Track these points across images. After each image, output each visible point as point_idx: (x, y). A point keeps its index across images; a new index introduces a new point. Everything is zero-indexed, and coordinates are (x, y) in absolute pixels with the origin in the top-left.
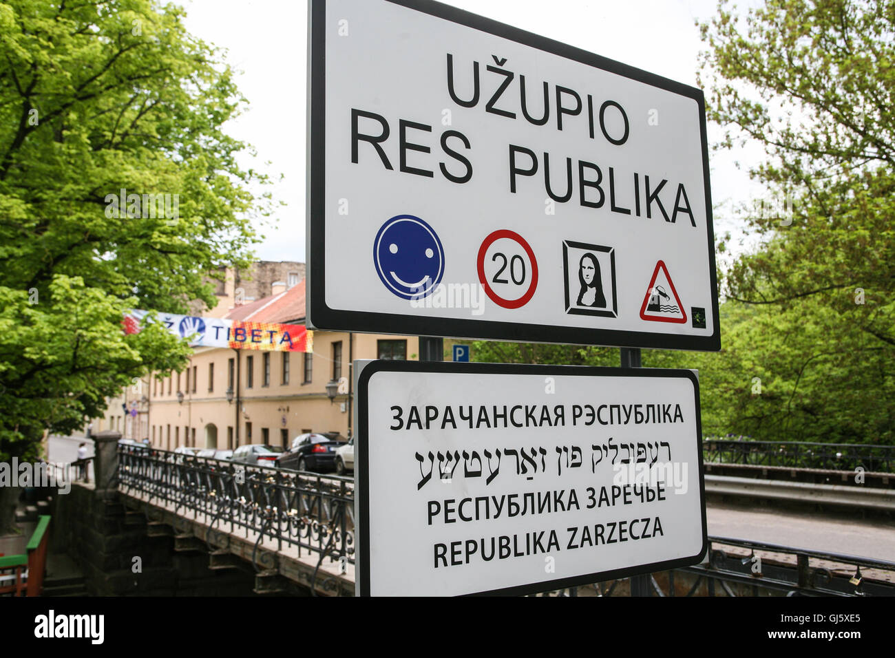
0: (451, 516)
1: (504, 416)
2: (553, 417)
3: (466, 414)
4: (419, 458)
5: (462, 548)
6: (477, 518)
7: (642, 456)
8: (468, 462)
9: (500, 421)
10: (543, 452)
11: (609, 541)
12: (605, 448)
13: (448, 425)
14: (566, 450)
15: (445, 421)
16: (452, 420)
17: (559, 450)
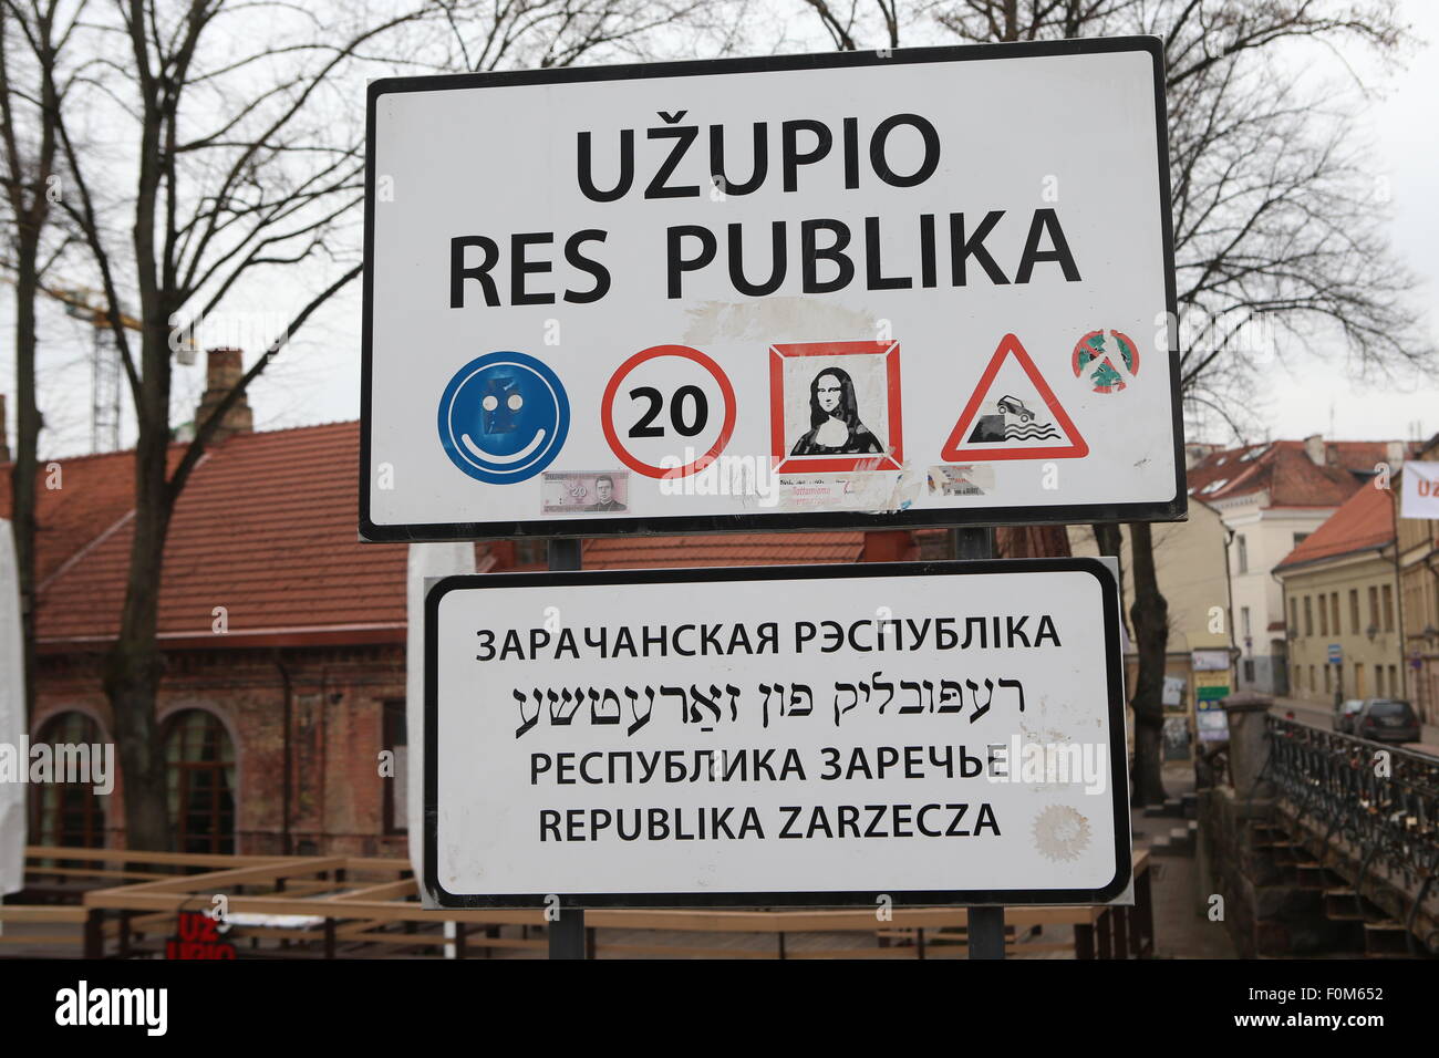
0: (567, 775)
1: (663, 640)
2: (755, 641)
3: (596, 637)
4: (520, 697)
5: (586, 819)
6: (612, 780)
7: (954, 702)
8: (598, 704)
9: (655, 648)
10: (734, 691)
11: (869, 833)
12: (864, 687)
13: (566, 654)
14: (779, 689)
15: (561, 647)
16: (573, 647)
17: (764, 689)
